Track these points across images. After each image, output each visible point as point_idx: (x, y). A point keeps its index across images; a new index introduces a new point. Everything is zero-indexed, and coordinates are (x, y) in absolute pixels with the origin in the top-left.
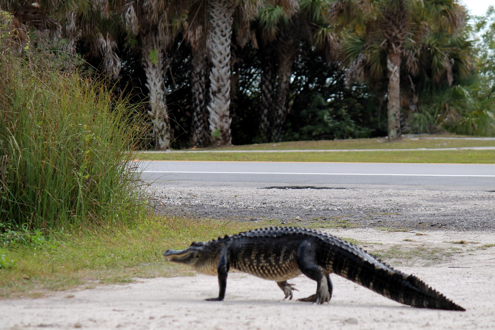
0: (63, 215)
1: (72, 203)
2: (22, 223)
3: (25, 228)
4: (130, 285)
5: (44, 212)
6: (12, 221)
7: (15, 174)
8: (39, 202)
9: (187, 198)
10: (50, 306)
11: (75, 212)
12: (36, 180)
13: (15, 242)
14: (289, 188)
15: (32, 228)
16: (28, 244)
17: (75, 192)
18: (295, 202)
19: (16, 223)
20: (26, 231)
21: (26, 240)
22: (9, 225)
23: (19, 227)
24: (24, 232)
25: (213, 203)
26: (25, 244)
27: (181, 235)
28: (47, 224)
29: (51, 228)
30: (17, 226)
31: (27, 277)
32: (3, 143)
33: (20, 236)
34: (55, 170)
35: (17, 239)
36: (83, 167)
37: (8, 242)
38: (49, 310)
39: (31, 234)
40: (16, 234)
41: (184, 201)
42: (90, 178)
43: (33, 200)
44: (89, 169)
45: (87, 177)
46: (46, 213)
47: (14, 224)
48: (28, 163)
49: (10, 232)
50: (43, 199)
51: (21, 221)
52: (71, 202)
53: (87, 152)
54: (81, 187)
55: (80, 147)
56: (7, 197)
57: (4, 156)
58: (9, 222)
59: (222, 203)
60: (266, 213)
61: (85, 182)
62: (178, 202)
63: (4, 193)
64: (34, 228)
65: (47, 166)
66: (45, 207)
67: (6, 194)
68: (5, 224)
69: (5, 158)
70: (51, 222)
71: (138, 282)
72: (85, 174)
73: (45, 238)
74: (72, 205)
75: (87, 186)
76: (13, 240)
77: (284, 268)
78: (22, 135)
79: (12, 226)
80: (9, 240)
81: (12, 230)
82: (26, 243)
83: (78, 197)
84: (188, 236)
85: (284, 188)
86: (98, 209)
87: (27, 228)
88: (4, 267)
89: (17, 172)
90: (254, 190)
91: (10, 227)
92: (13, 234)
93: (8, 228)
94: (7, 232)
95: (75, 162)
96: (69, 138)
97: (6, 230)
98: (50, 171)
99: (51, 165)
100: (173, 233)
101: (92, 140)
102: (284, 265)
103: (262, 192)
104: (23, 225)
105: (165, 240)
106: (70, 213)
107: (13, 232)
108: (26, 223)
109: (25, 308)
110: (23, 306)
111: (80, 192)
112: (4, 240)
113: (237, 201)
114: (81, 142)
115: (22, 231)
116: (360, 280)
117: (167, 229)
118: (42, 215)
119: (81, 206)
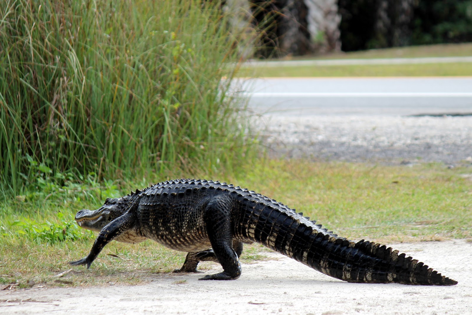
0: (143, 161)
1: (156, 144)
2: (87, 174)
3: (92, 180)
4: (260, 263)
5: (117, 157)
6: (73, 171)
7: (77, 103)
8: (111, 143)
9: (305, 133)
10: (156, 297)
11: (160, 156)
12: (105, 113)
13: (79, 199)
14: (448, 115)
15: (102, 179)
16: (98, 201)
17: (160, 128)
18: (460, 136)
19: (79, 172)
20: (94, 183)
21: (95, 197)
22: (70, 176)
23: (84, 179)
24: (91, 185)
25: (344, 139)
26: (92, 203)
27: (310, 187)
28: (123, 174)
29: (127, 180)
30: (82, 177)
31: (112, 253)
32: (60, 61)
33: (86, 191)
34: (131, 97)
35: (81, 195)
36: (170, 92)
37: (69, 200)
38: (157, 303)
39: (101, 189)
40: (80, 189)
41: (302, 137)
42: (180, 108)
43: (101, 140)
44: (178, 96)
45: (176, 106)
46: (119, 159)
47: (77, 174)
48: (94, 88)
49: (72, 186)
50: (116, 139)
51: (87, 171)
52: (155, 142)
53: (176, 71)
54: (167, 120)
55: (165, 64)
56: (66, 137)
57: (61, 79)
58: (70, 172)
59: (355, 139)
60: (421, 153)
61: (174, 113)
62: (293, 139)
63: (62, 130)
64: (105, 180)
65: (119, 90)
66: (119, 150)
67: (65, 132)
68: (65, 175)
69: (64, 81)
70: (128, 171)
71: (270, 259)
72: (173, 102)
73: (120, 193)
74: (155, 146)
75: (176, 118)
76: (76, 196)
77: (189, 238)
78: (85, 48)
79: (73, 177)
80: (71, 197)
81: (75, 182)
82: (94, 200)
83: (165, 136)
84: (319, 188)
85: (441, 115)
86: (191, 151)
87: (95, 179)
88: (76, 238)
89: (80, 101)
90: (398, 120)
91: (71, 178)
92: (76, 189)
93: (68, 180)
94: (67, 186)
95: (159, 86)
96: (149, 52)
97: (66, 183)
98: (126, 99)
99: (126, 90)
100: (299, 185)
101: (181, 54)
102: (188, 234)
103: (410, 121)
104: (89, 176)
105: (289, 195)
106: (153, 158)
107: (76, 185)
108: (93, 173)
109: (122, 300)
110: (119, 297)
111: (167, 127)
112: (64, 197)
113: (377, 136)
114: (166, 58)
115: (87, 183)
116: (291, 249)
117: (288, 178)
118: (114, 161)
119: (167, 147)
